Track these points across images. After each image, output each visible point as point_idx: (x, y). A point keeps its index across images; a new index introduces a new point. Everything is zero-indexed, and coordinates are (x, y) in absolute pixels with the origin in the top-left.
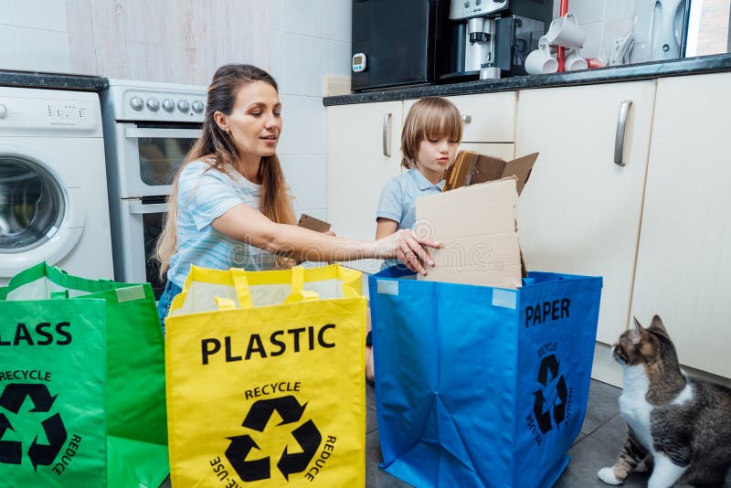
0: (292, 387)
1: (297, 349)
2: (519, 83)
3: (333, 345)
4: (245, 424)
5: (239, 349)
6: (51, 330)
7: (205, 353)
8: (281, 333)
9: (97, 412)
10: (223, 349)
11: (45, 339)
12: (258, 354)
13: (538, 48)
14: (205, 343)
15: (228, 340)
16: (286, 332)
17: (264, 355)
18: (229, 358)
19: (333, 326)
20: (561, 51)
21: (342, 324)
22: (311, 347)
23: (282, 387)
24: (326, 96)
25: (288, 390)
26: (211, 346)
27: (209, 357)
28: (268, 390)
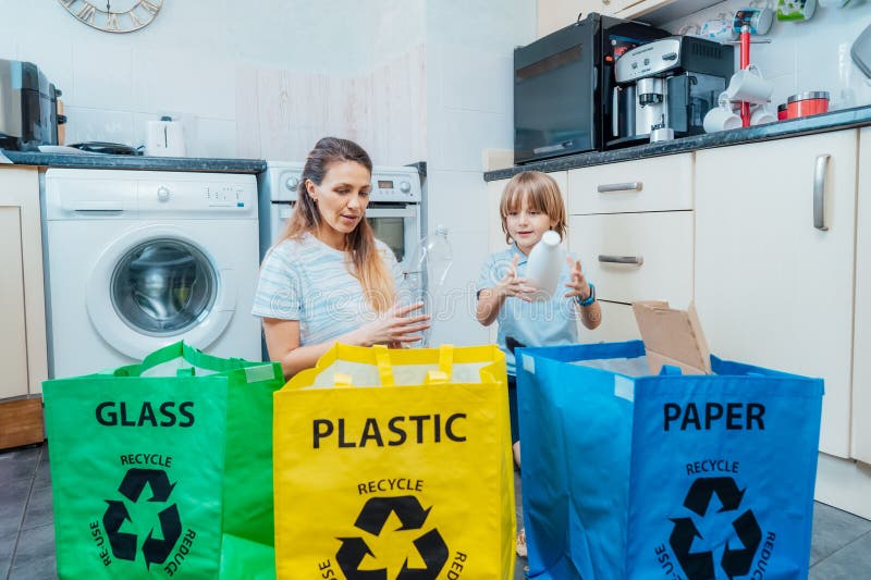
0: (413, 485)
1: (420, 440)
2: (694, 143)
3: (463, 439)
4: (358, 524)
5: (353, 435)
6: (175, 410)
7: (317, 435)
8: (402, 419)
9: (213, 504)
10: (336, 432)
11: (168, 420)
12: (374, 441)
13: (718, 106)
14: (316, 424)
15: (341, 422)
16: (407, 419)
17: (380, 443)
18: (342, 444)
19: (464, 416)
20: (745, 108)
21: (475, 414)
22: (437, 439)
23: (401, 485)
24: (487, 171)
25: (408, 488)
26: (323, 428)
27: (321, 440)
28: (385, 485)
